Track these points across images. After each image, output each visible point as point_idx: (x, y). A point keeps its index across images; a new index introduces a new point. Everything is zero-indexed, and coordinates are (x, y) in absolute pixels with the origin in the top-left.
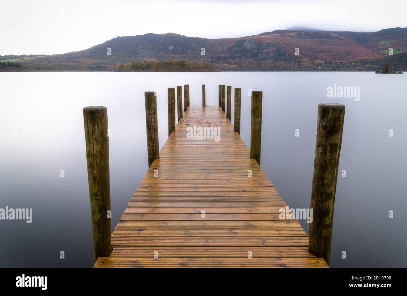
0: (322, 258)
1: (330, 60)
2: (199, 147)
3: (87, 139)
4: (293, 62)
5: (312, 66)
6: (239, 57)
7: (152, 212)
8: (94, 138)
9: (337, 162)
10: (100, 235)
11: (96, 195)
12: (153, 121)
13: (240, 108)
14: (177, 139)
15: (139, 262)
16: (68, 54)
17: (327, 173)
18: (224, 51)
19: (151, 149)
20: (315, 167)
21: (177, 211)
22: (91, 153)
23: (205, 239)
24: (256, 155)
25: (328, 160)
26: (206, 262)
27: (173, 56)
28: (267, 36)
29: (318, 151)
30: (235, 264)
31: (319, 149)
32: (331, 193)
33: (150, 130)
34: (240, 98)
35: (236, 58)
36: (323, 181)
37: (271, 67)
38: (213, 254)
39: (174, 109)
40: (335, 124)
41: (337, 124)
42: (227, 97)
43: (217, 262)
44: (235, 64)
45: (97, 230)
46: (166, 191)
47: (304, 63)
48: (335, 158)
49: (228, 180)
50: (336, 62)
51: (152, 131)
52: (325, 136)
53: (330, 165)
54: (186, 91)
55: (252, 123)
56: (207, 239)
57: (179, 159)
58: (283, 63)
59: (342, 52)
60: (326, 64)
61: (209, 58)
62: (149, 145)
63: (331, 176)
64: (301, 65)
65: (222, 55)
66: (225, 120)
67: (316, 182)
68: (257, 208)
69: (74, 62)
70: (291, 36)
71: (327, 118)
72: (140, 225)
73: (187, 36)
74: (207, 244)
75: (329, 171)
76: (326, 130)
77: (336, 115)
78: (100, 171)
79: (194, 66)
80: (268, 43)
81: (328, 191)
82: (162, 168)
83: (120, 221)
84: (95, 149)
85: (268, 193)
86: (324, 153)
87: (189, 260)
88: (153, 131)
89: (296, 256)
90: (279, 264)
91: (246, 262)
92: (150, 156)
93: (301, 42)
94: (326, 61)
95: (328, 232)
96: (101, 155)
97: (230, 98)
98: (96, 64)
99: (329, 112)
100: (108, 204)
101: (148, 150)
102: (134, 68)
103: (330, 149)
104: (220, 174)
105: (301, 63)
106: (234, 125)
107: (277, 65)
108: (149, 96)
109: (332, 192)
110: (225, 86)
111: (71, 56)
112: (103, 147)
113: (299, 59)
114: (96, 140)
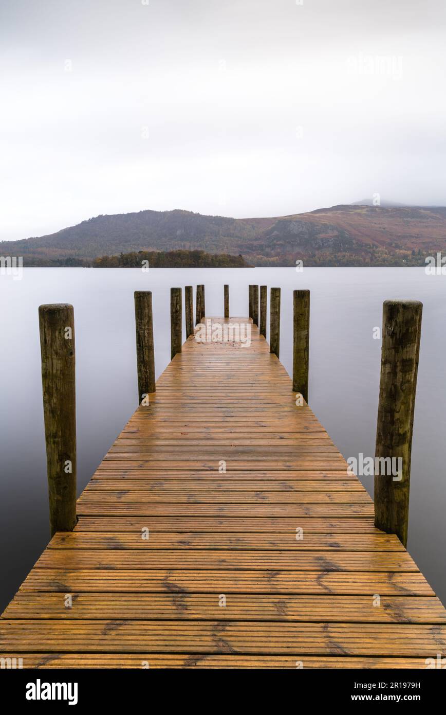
0: (395, 536)
1: (419, 250)
2: (216, 375)
3: (43, 352)
4: (363, 253)
5: (392, 258)
6: (282, 245)
7: (140, 468)
8: (54, 350)
9: (412, 386)
10: (60, 498)
11: (55, 436)
12: (146, 334)
13: (279, 318)
14: (184, 363)
15: (117, 538)
16: (24, 241)
17: (399, 404)
18: (259, 236)
19: (143, 377)
20: (381, 394)
21: (178, 466)
22: (49, 372)
23: (217, 507)
24: (301, 385)
25: (398, 384)
26: (217, 539)
27: (182, 244)
28: (323, 214)
29: (385, 370)
30: (261, 542)
31: (386, 368)
32: (405, 434)
33: (141, 348)
34: (279, 302)
35: (277, 247)
36: (392, 416)
37: (330, 261)
38: (229, 528)
39: (180, 320)
40: (408, 330)
41: (411, 329)
42: (261, 303)
43: (235, 539)
44: (276, 256)
45: (55, 489)
46: (163, 438)
47: (380, 254)
48: (409, 381)
49: (257, 423)
50: (430, 252)
51: (144, 349)
52: (393, 348)
53: (403, 391)
54: (199, 294)
55: (294, 339)
56: (222, 506)
57: (184, 393)
58: (347, 254)
59: (438, 237)
60: (414, 257)
61: (235, 247)
62: (139, 371)
63: (405, 407)
64: (376, 258)
65: (255, 243)
66: (258, 337)
67: (382, 416)
68: (299, 463)
69: (34, 253)
70: (359, 214)
71: (396, 321)
72: (122, 486)
73: (203, 215)
74: (221, 514)
75: (400, 401)
76: (394, 339)
77: (410, 317)
78: (62, 400)
79: (214, 259)
80: (325, 225)
81: (401, 431)
82: (159, 405)
83: (92, 480)
84: (55, 366)
85: (317, 441)
86: (393, 373)
87: (193, 536)
88: (146, 349)
89: (355, 531)
90: (329, 542)
91: (279, 539)
92: (142, 387)
93: (375, 223)
94: (413, 252)
95: (402, 494)
96: (63, 375)
97: (265, 305)
98: (66, 256)
99: (398, 311)
100: (73, 449)
101: (139, 378)
102: (123, 261)
103: (401, 367)
104: (245, 414)
105: (375, 254)
106: (270, 344)
107: (340, 258)
108: (141, 298)
109: (406, 432)
110: (258, 286)
111: (29, 244)
112: (67, 363)
113: (373, 248)
114: (57, 353)
